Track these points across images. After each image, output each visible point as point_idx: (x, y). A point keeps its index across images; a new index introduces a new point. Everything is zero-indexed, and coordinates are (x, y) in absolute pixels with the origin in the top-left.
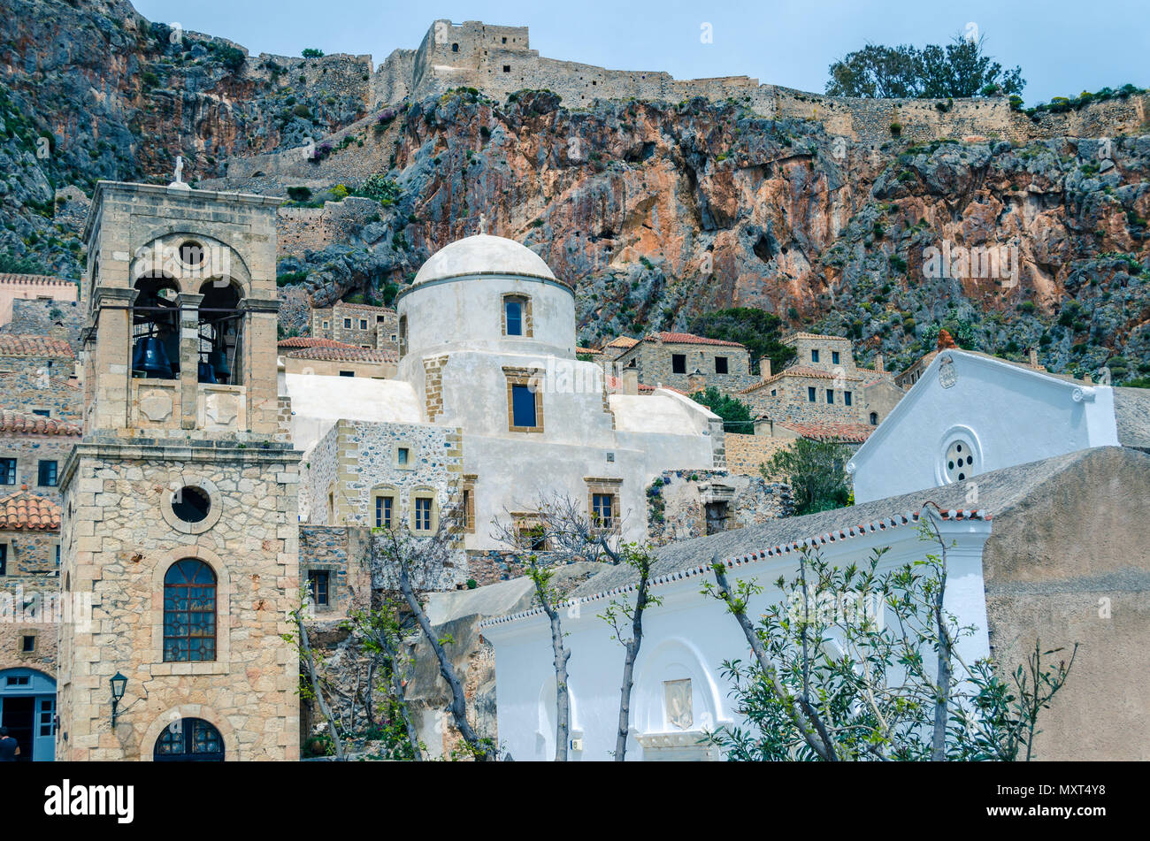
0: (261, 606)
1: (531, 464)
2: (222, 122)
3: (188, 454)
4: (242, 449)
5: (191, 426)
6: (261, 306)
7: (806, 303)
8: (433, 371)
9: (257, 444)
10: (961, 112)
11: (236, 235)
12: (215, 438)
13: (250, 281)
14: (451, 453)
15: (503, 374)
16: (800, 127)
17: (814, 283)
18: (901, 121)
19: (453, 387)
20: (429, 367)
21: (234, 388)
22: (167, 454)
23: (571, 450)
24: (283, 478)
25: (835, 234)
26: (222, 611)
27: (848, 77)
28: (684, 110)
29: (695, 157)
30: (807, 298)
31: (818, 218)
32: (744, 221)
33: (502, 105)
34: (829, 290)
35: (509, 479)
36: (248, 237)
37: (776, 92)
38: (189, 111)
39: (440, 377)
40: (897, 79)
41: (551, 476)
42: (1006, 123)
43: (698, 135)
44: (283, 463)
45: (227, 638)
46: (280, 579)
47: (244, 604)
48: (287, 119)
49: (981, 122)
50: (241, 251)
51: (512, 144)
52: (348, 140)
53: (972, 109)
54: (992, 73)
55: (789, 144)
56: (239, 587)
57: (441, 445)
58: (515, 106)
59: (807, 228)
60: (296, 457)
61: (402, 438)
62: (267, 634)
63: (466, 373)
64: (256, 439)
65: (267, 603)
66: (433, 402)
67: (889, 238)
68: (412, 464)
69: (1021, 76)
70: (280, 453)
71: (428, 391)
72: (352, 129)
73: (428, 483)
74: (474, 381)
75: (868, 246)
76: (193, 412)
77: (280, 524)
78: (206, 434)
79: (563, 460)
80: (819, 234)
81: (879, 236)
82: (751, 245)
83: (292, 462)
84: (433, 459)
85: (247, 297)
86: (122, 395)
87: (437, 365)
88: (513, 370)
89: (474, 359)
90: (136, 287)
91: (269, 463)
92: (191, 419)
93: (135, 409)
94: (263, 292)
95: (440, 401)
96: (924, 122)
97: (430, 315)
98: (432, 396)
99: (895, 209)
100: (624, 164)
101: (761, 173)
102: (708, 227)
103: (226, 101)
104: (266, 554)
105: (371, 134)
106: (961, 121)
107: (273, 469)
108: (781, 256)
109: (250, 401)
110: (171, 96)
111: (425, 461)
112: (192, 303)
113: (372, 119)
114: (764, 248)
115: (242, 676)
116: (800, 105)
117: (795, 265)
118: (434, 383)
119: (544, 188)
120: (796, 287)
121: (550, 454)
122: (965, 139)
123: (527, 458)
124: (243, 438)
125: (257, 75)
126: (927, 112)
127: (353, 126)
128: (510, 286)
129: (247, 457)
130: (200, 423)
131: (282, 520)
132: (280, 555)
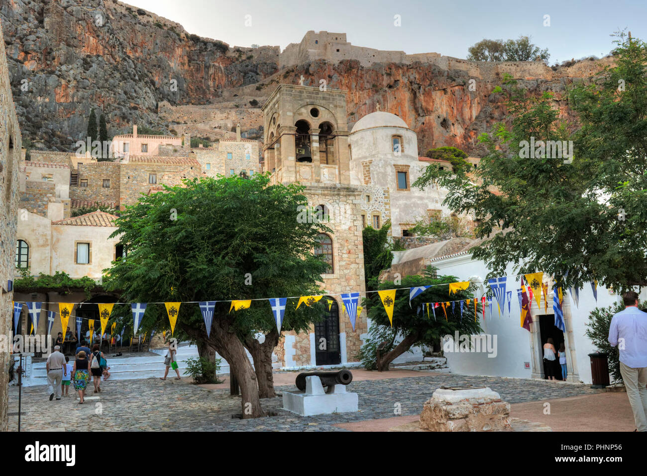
0: (349, 253)
1: (406, 204)
2: (220, 74)
3: (320, 192)
4: (339, 190)
5: (318, 181)
6: (342, 134)
7: (463, 146)
8: (366, 166)
9: (345, 188)
10: (524, 67)
11: (331, 105)
12: (329, 186)
13: (337, 124)
14: (386, 197)
15: (393, 167)
16: (458, 73)
17: (466, 137)
18: (500, 71)
19: (375, 173)
20: (364, 164)
21: (333, 166)
22: (312, 192)
23: (421, 198)
24: (355, 202)
25: (474, 117)
26: (336, 254)
27: (476, 52)
28: (411, 67)
29: (416, 86)
30: (463, 144)
31: (466, 111)
32: (436, 112)
33: (336, 65)
34: (472, 141)
35: (398, 210)
36: (336, 106)
37: (449, 59)
38: (207, 69)
39: (369, 168)
40: (497, 54)
41: (414, 209)
42: (543, 71)
43: (417, 76)
44: (354, 196)
45: (338, 265)
46: (356, 242)
47: (343, 251)
48: (246, 73)
49: (532, 71)
50: (333, 112)
51: (341, 81)
52: (272, 81)
53: (529, 66)
54: (536, 51)
55: (454, 80)
56: (341, 245)
57: (382, 194)
58: (342, 65)
59: (462, 115)
60: (360, 193)
61: (367, 191)
62: (352, 263)
63: (379, 167)
64: (343, 186)
65: (351, 251)
66: (367, 179)
67: (496, 119)
68: (372, 202)
69: (548, 52)
70: (353, 191)
71: (364, 174)
72: (275, 76)
73: (378, 210)
74: (382, 170)
75: (487, 122)
76: (319, 175)
77: (354, 220)
78: (325, 184)
79: (419, 202)
80: (467, 118)
81: (492, 118)
82: (440, 122)
83: (358, 195)
84: (379, 200)
85: (336, 130)
86: (293, 169)
87: (368, 164)
88: (398, 165)
89: (382, 161)
90: (296, 125)
91: (349, 195)
92: (318, 178)
93: (298, 174)
94: (343, 128)
95: (370, 178)
96: (509, 71)
97: (362, 144)
98: (366, 176)
99: (498, 107)
100: (387, 89)
101: (443, 92)
102: (421, 115)
103: (221, 66)
104: (351, 232)
105: (282, 78)
106: (525, 70)
107: (351, 198)
108: (452, 127)
109: (339, 172)
110: (199, 64)
111: (376, 201)
112: (316, 132)
113: (282, 72)
114: (444, 123)
115: (344, 280)
116: (458, 64)
117: (458, 130)
118: (367, 171)
119: (355, 99)
120: (459, 140)
121: (413, 200)
122: (526, 78)
123: (405, 202)
124: (338, 186)
125: (233, 55)
126: (510, 67)
127: (274, 75)
128: (394, 132)
129: (342, 193)
130: (322, 180)
131: (355, 218)
132: (356, 232)
